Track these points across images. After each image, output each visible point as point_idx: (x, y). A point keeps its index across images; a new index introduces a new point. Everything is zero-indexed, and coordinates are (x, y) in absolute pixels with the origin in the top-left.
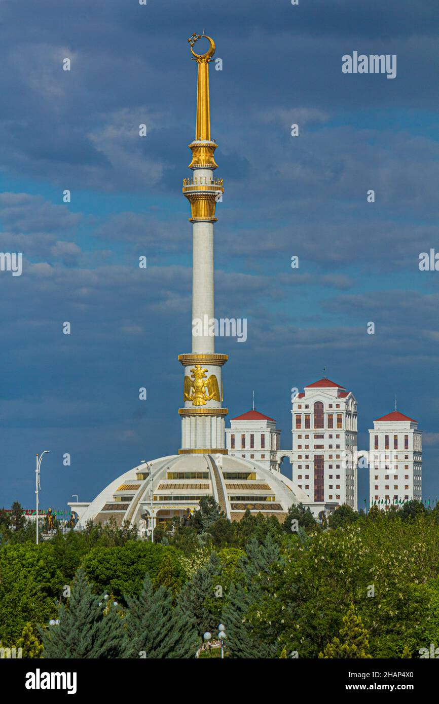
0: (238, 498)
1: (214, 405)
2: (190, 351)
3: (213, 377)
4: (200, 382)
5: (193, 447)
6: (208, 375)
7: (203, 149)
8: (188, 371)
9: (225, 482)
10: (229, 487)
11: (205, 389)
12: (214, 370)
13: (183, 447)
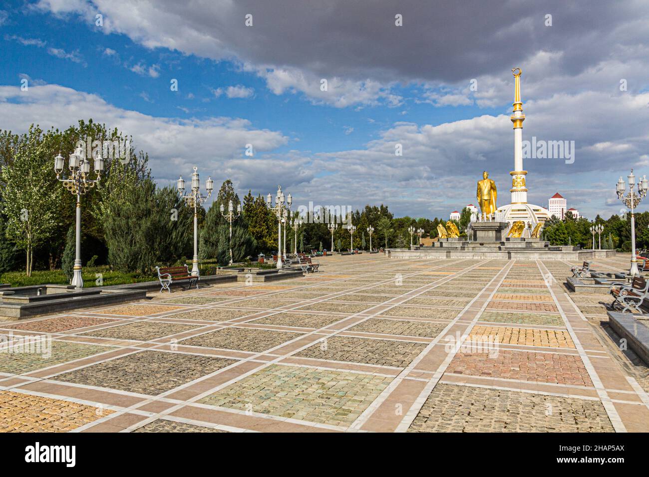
0: (540, 218)
1: (524, 188)
2: (514, 170)
3: (523, 179)
4: (519, 180)
5: (517, 202)
6: (522, 178)
7: (518, 105)
8: (514, 177)
9: (534, 212)
10: (536, 214)
11: (521, 183)
12: (523, 176)
13: (513, 202)
